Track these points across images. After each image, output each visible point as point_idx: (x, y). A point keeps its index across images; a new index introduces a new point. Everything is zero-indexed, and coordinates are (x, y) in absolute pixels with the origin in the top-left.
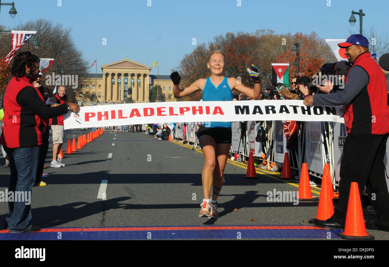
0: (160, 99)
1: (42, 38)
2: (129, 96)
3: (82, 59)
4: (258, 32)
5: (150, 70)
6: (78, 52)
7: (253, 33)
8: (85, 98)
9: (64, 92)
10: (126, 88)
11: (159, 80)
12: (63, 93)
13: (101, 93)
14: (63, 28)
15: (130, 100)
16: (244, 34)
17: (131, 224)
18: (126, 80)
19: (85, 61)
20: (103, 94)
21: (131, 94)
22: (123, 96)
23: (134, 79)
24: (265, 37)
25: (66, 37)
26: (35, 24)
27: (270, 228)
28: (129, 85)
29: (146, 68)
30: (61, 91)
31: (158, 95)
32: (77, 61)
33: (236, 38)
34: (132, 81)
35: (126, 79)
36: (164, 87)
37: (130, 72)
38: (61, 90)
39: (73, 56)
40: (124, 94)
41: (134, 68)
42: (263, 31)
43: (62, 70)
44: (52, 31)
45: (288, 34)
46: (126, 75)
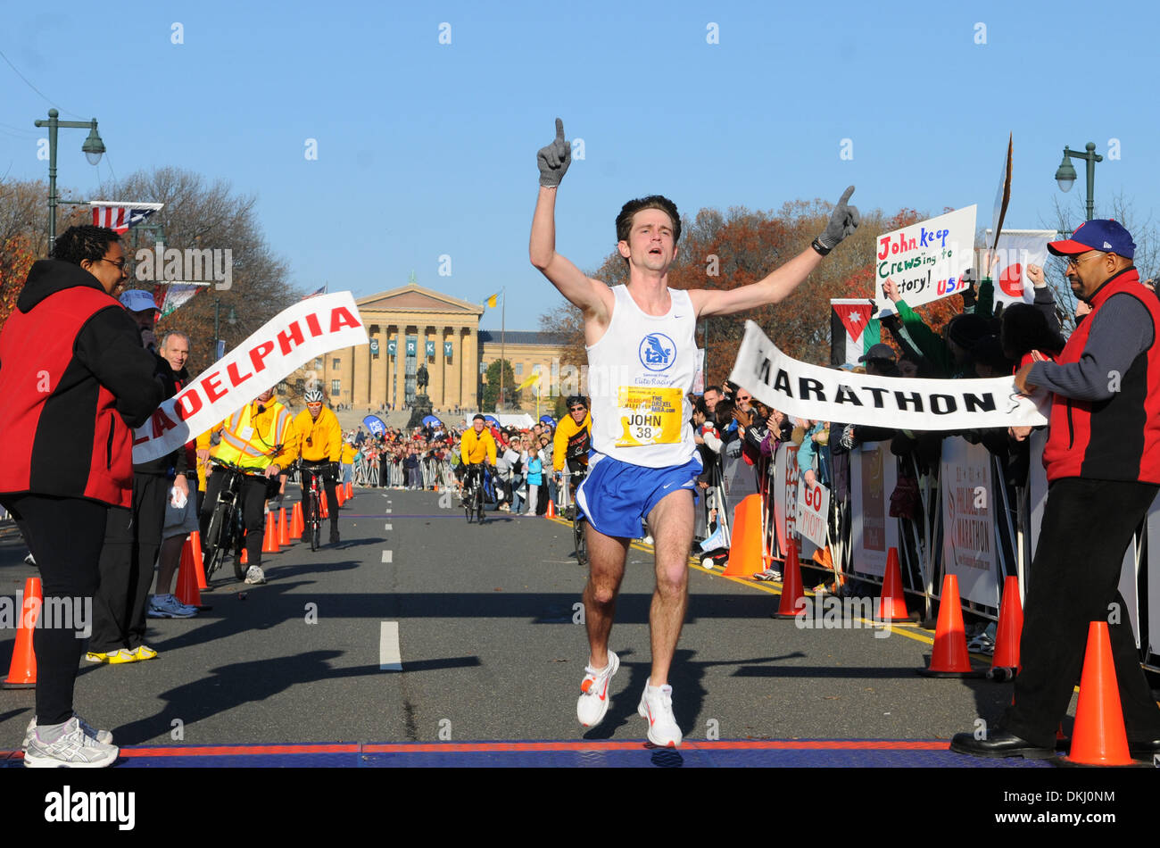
0: (507, 401)
1: (172, 224)
2: (418, 392)
3: (287, 283)
4: (788, 208)
5: (480, 316)
6: (275, 264)
7: (775, 211)
8: (294, 398)
9: (185, 357)
10: (413, 368)
11: (506, 345)
12: (182, 360)
13: (338, 381)
14: (233, 194)
15: (425, 403)
16: (748, 214)
17: (488, 736)
18: (411, 347)
19: (295, 291)
20: (344, 386)
21: (426, 385)
22: (403, 391)
23: (433, 343)
24: (810, 223)
25: (240, 219)
26: (151, 182)
27: (869, 745)
28: (421, 359)
29: (469, 312)
30: (175, 350)
31: (503, 389)
32: (273, 289)
33: (727, 225)
34: (429, 348)
35: (411, 342)
36: (520, 365)
37: (422, 321)
38: (176, 348)
39: (260, 273)
40: (406, 384)
41: (433, 311)
42: (804, 205)
43: (232, 316)
44: (200, 203)
45: (876, 214)
46: (411, 329)
